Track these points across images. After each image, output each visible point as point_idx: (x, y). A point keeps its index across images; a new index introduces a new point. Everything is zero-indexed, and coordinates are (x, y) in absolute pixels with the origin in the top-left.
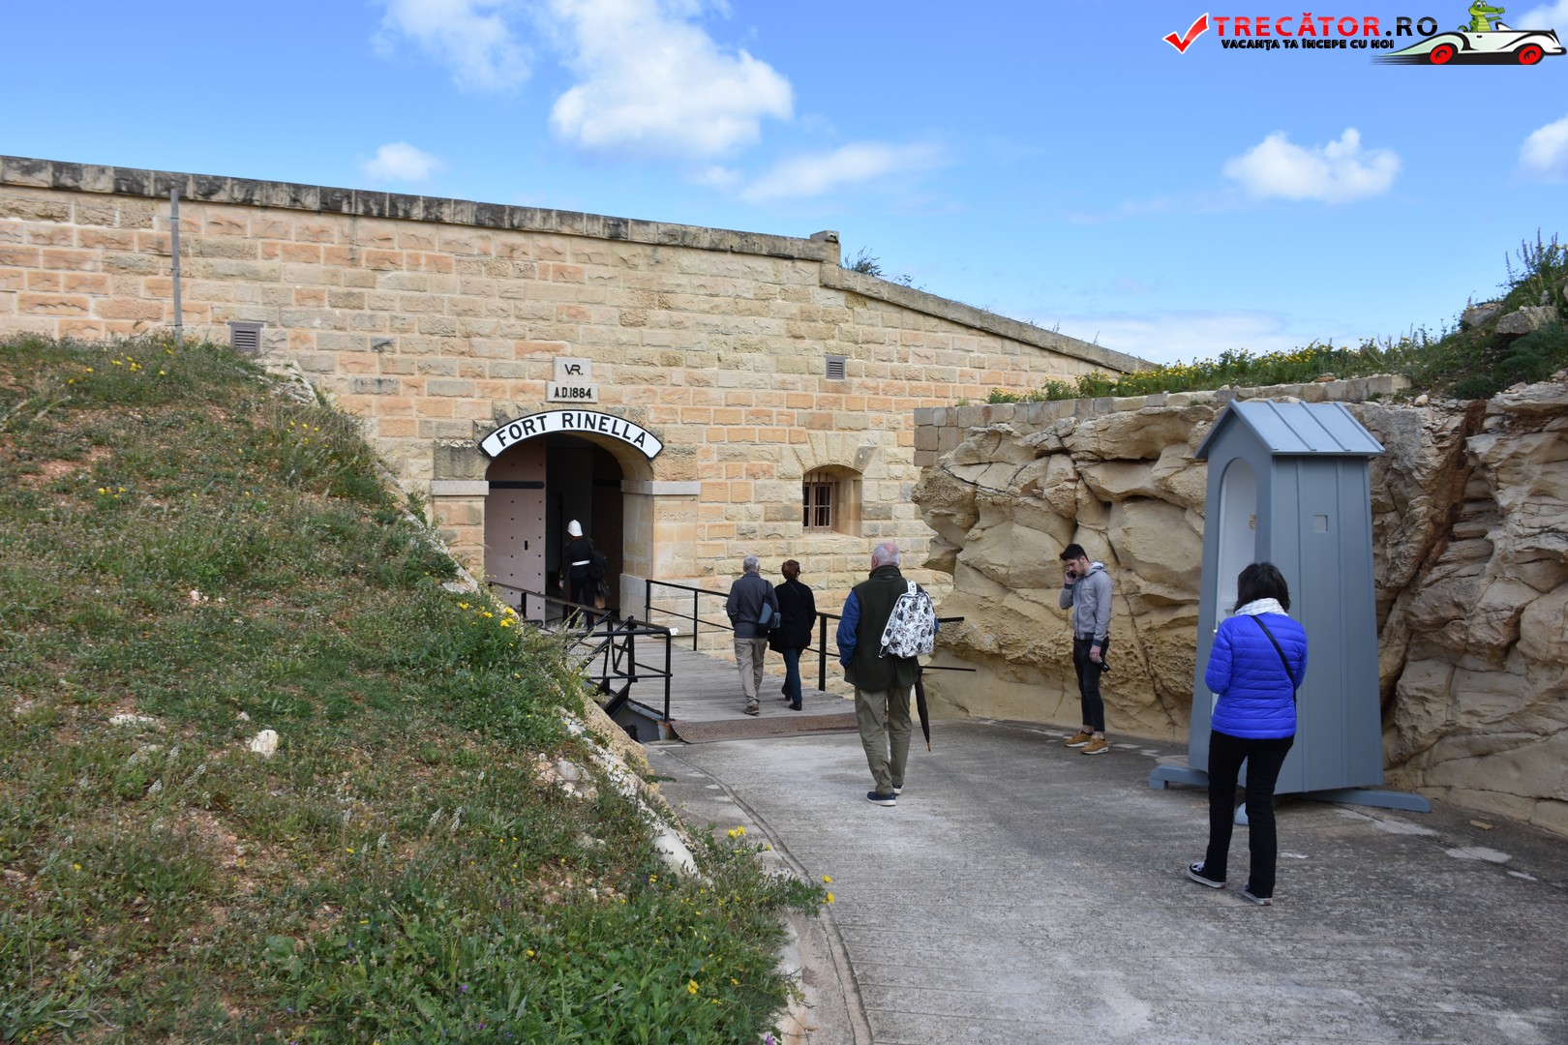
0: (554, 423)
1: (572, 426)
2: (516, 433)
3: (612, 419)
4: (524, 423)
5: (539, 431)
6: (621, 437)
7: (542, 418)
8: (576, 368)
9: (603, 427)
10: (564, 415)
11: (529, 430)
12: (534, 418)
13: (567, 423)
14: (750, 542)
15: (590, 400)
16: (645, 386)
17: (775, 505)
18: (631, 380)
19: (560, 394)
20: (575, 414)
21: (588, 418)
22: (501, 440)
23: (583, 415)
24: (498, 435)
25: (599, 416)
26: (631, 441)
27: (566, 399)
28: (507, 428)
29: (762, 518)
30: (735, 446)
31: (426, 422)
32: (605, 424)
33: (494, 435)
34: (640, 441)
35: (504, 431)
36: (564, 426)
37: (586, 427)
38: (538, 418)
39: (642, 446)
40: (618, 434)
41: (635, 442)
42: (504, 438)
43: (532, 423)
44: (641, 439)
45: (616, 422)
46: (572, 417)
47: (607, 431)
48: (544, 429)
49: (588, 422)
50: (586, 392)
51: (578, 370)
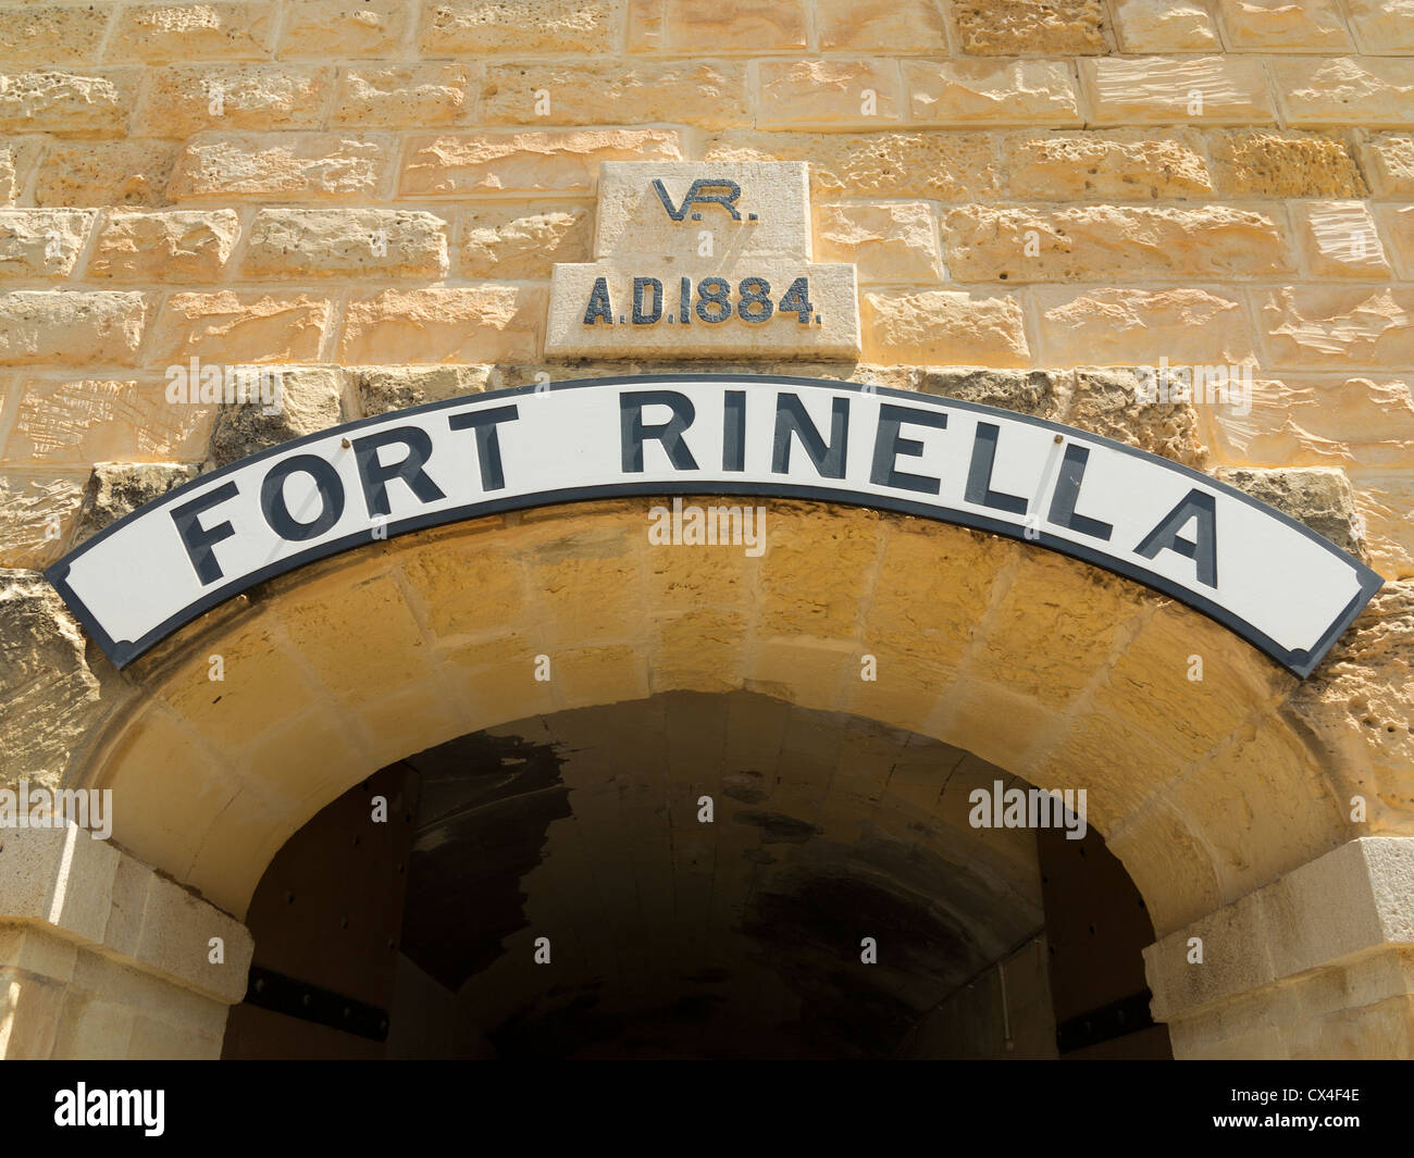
1: (682, 458)
2: (303, 496)
3: (966, 421)
4: (365, 448)
5: (463, 489)
6: (1039, 519)
7: (486, 425)
8: (714, 195)
9: (904, 463)
10: (630, 403)
11: (397, 487)
12: (436, 422)
13: (653, 450)
19: (618, 304)
20: (705, 397)
21: (792, 412)
22: (200, 544)
23: (762, 401)
24: (186, 519)
25: (867, 408)
26: (1121, 547)
28: (251, 479)
32: (915, 448)
33: (160, 520)
34: (1183, 547)
35: (230, 491)
36: (634, 461)
37: (781, 462)
38: (457, 423)
39: (1209, 574)
40: (1019, 505)
41: (1147, 547)
42: (225, 530)
43: (420, 442)
44: (1189, 531)
45: (987, 434)
46: (684, 411)
47: (931, 485)
48: (493, 473)
49: (795, 436)
50: (777, 294)
51: (726, 204)
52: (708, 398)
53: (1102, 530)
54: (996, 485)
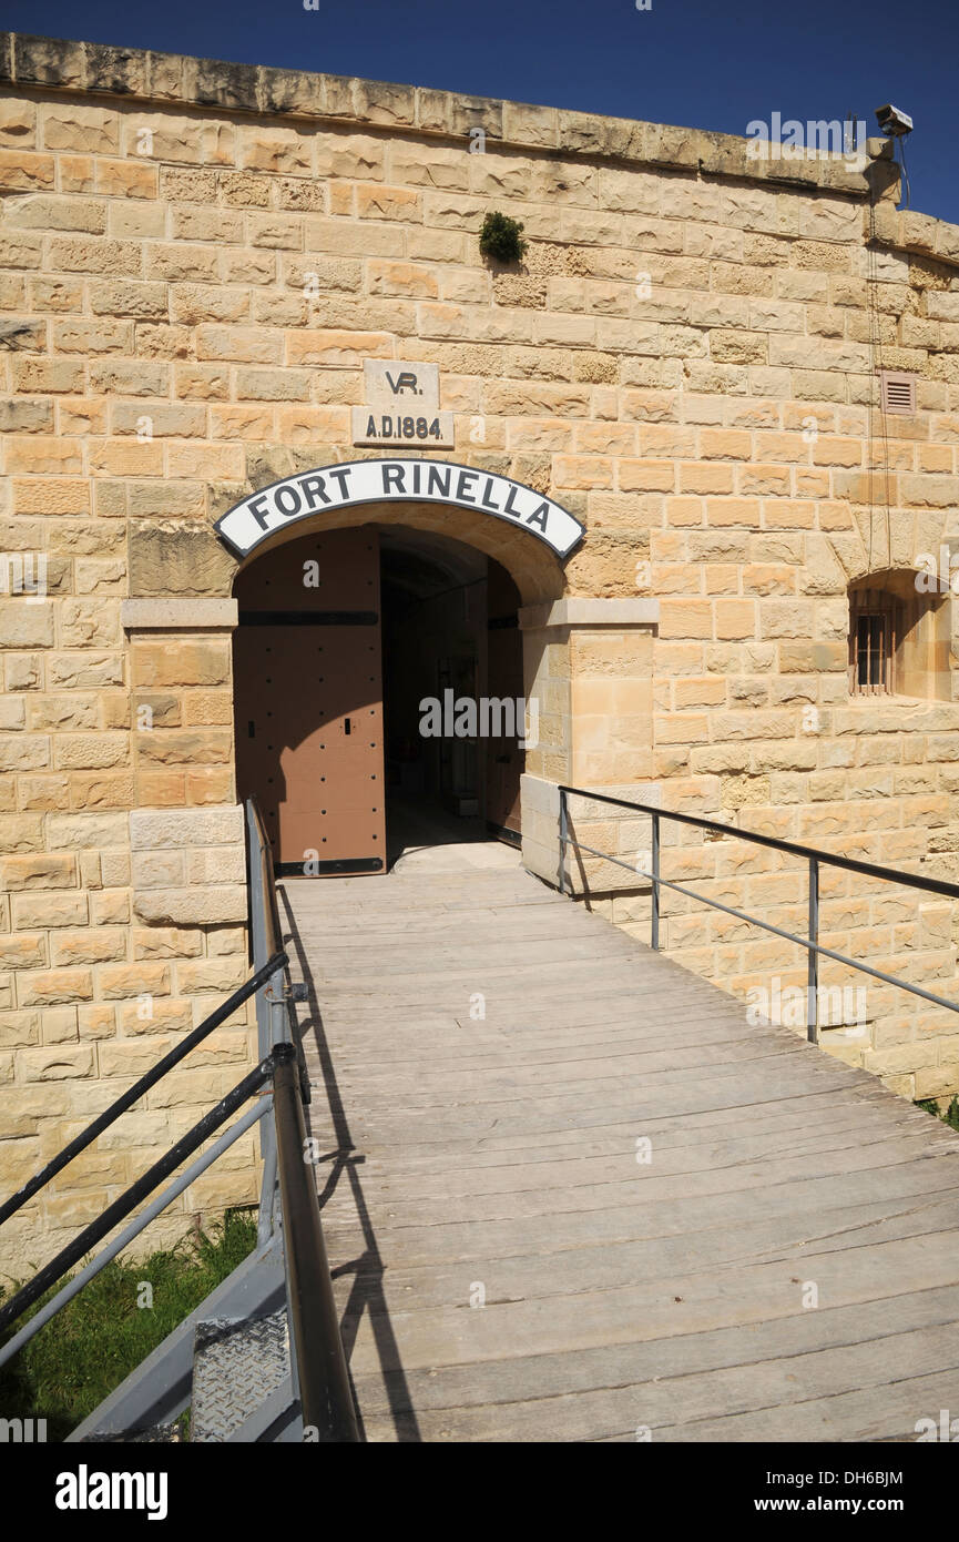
0: (366, 484)
1: (402, 489)
2: (287, 500)
3: (484, 478)
4: (304, 484)
5: (337, 499)
6: (501, 511)
7: (341, 476)
8: (407, 380)
9: (466, 492)
10: (386, 469)
11: (316, 498)
12: (325, 474)
13: (393, 485)
14: (754, 712)
15: (439, 443)
16: (547, 419)
17: (797, 642)
18: (517, 406)
19: (379, 429)
21: (434, 475)
22: (260, 518)
23: (425, 469)
24: (253, 508)
25: (456, 472)
26: (522, 520)
27: (391, 440)
28: (270, 493)
29: (776, 667)
30: (721, 533)
31: (112, 485)
32: (469, 487)
33: (244, 508)
34: (539, 521)
35: (264, 499)
36: (387, 490)
37: (430, 492)
38: (332, 475)
39: (543, 529)
40: (496, 506)
41: (529, 521)
42: (266, 512)
43: (322, 483)
44: (541, 516)
45: (490, 483)
46: (402, 472)
47: (473, 499)
48: (345, 494)
49: (435, 482)
50: (429, 426)
51: (412, 385)
52: (408, 467)
53: (518, 515)
54: (490, 500)
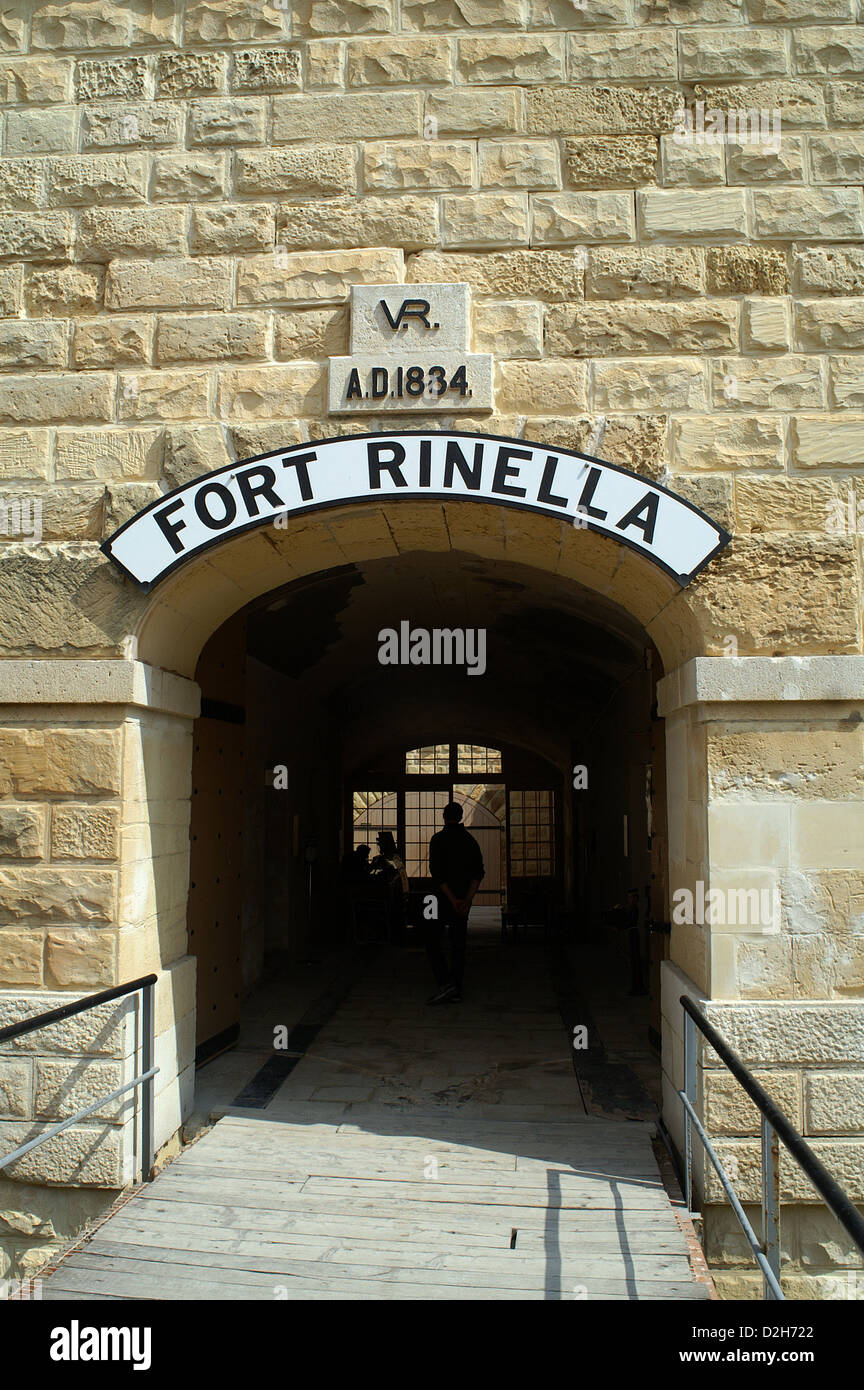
0: (342, 475)
1: (399, 480)
3: (542, 456)
4: (243, 479)
5: (294, 500)
6: (572, 509)
7: (300, 464)
9: (509, 481)
10: (373, 450)
11: (261, 500)
12: (274, 463)
15: (466, 404)
16: (657, 356)
18: (605, 340)
19: (367, 387)
20: (412, 445)
21: (454, 454)
22: (171, 533)
23: (439, 447)
24: (161, 518)
25: (491, 450)
26: (610, 524)
27: (382, 406)
28: (189, 496)
32: (515, 472)
33: (149, 519)
34: (639, 523)
35: (179, 504)
36: (375, 482)
37: (448, 482)
38: (287, 463)
39: (649, 538)
40: (563, 502)
41: (623, 524)
42: (181, 525)
43: (269, 475)
44: (643, 515)
45: (551, 466)
46: (400, 453)
47: (521, 492)
48: (307, 492)
49: (456, 466)
50: (448, 378)
51: (422, 316)
53: (602, 515)
54: (553, 492)
